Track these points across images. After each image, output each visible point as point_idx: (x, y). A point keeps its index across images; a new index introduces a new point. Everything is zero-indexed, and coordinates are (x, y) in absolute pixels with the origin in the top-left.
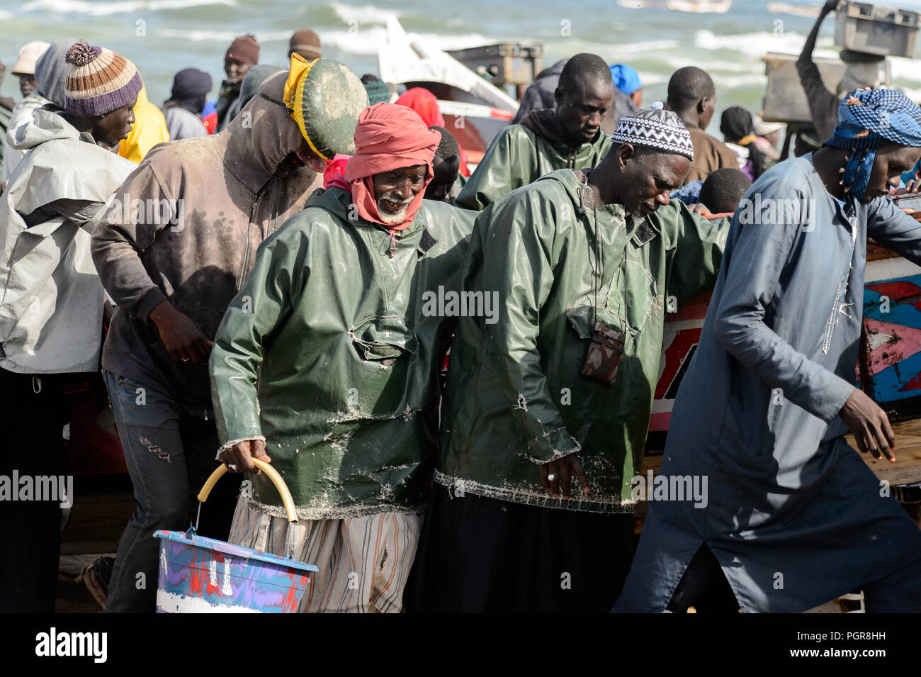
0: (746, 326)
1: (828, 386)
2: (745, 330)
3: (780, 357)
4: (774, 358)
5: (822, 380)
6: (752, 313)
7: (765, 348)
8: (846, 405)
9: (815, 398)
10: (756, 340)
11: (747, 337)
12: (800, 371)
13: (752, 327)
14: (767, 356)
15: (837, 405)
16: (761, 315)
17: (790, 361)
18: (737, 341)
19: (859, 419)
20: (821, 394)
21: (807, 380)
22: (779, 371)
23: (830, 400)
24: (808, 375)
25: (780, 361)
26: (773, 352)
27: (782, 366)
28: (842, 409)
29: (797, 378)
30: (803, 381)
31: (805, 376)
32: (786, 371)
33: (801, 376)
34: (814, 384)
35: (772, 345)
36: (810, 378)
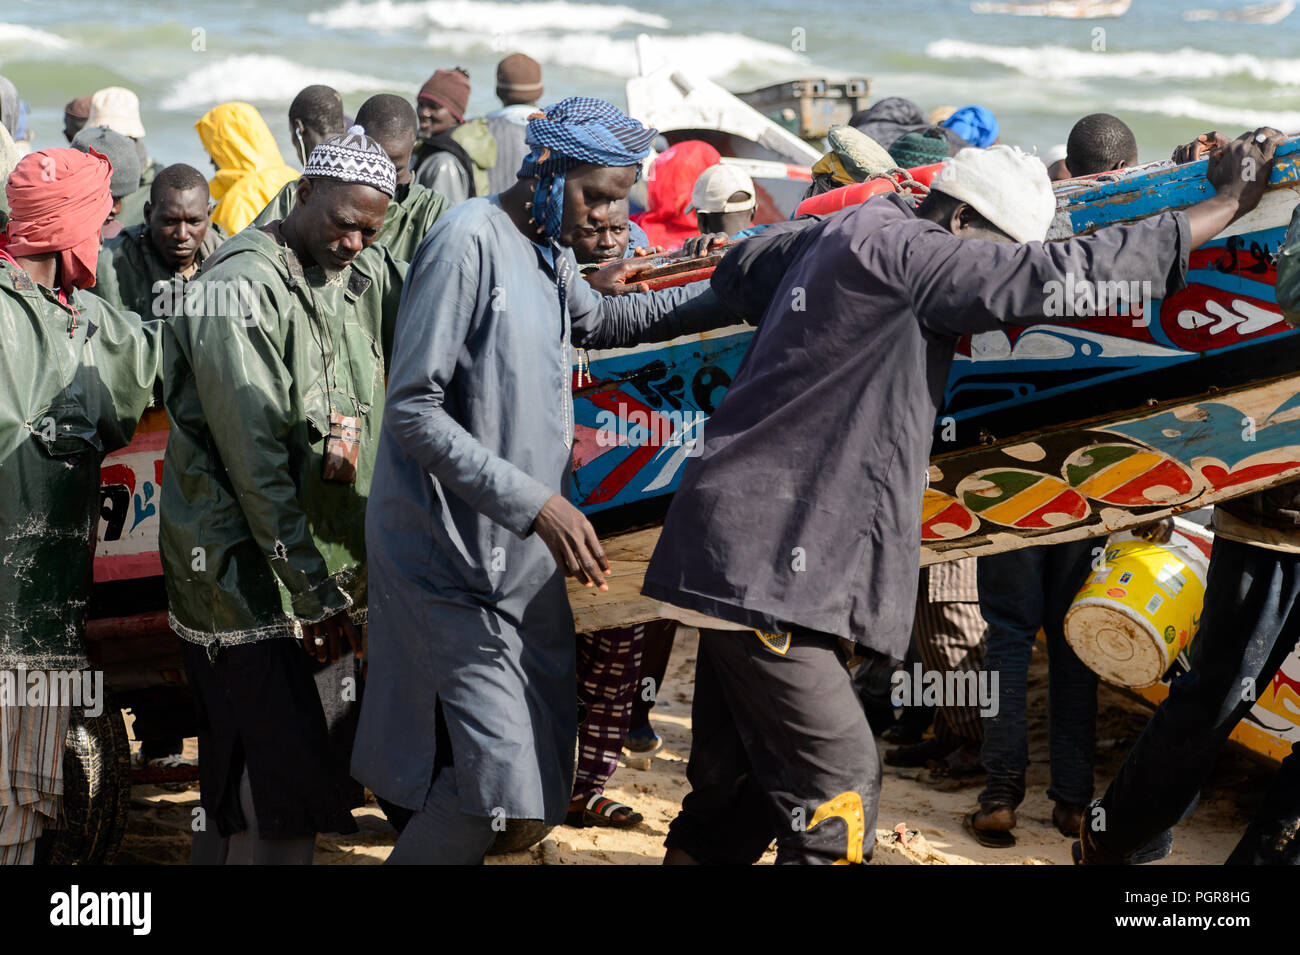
0: (418, 415)
1: (517, 490)
2: (416, 419)
3: (459, 453)
4: (452, 455)
5: (510, 482)
6: (427, 397)
7: (440, 441)
8: (540, 513)
9: (502, 505)
10: (430, 431)
11: (420, 427)
12: (483, 472)
13: (426, 415)
14: (443, 453)
15: (529, 514)
16: (438, 399)
17: (471, 459)
18: (408, 433)
19: (555, 531)
20: (509, 500)
21: (492, 482)
22: (458, 472)
23: (521, 509)
24: (493, 476)
25: (459, 459)
26: (450, 447)
27: (462, 464)
28: (536, 520)
29: (479, 479)
30: (487, 484)
31: (489, 478)
32: (467, 472)
33: (485, 477)
34: (500, 488)
35: (450, 438)
36: (496, 480)
